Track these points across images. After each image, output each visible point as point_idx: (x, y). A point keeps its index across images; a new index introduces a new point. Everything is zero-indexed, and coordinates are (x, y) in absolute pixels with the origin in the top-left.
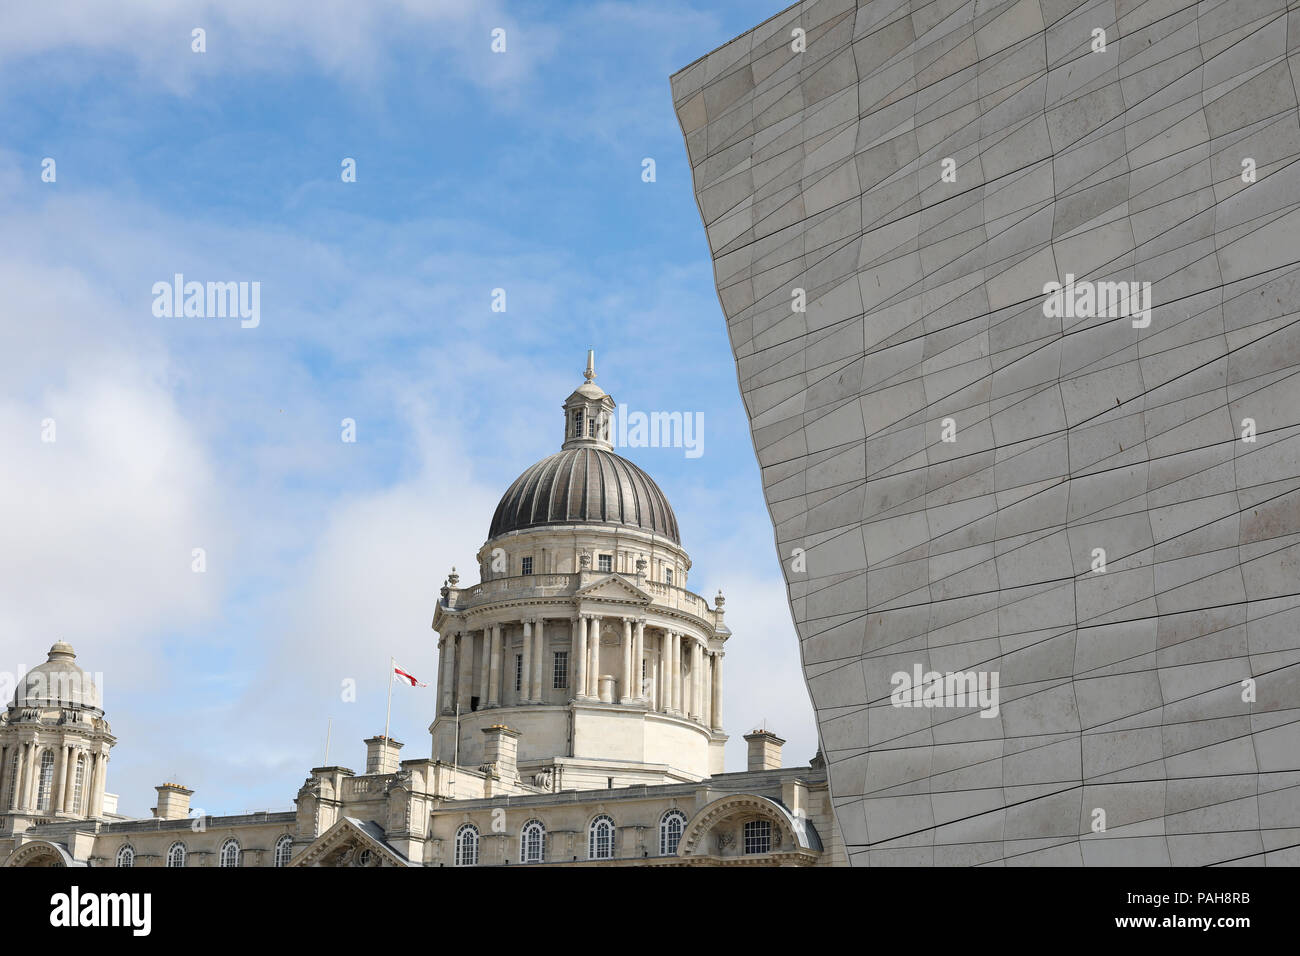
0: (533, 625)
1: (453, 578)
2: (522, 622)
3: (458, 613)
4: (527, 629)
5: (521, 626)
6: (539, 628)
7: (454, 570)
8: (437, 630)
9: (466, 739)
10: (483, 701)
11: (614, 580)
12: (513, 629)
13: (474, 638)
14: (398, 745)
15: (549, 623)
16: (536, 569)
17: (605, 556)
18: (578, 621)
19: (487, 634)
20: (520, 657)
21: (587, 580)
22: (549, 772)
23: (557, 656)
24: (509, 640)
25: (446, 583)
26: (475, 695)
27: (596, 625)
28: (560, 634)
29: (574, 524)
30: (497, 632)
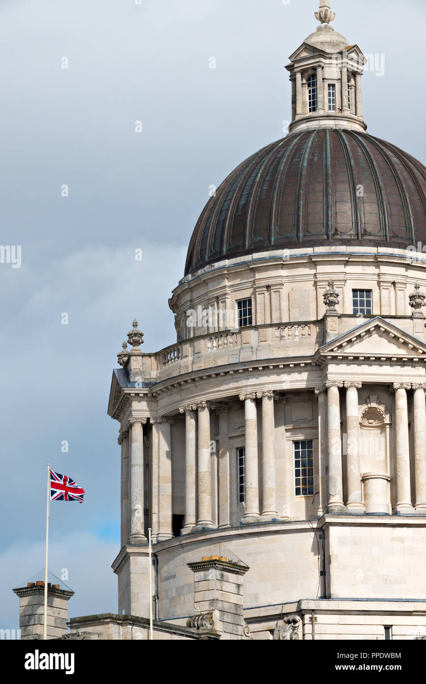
0: (258, 402)
1: (135, 338)
2: (242, 398)
3: (146, 390)
4: (250, 408)
5: (241, 405)
6: (268, 406)
7: (135, 325)
8: (115, 416)
9: (167, 578)
10: (190, 519)
11: (377, 327)
12: (230, 409)
13: (171, 425)
14: (66, 595)
15: (282, 397)
16: (260, 317)
17: (362, 291)
18: (326, 391)
19: (190, 422)
20: (242, 451)
21: (335, 328)
22: (295, 622)
23: (297, 447)
24: (223, 426)
25: (125, 346)
26: (177, 513)
27: (352, 396)
28: (299, 412)
29: (312, 244)
30: (205, 416)
